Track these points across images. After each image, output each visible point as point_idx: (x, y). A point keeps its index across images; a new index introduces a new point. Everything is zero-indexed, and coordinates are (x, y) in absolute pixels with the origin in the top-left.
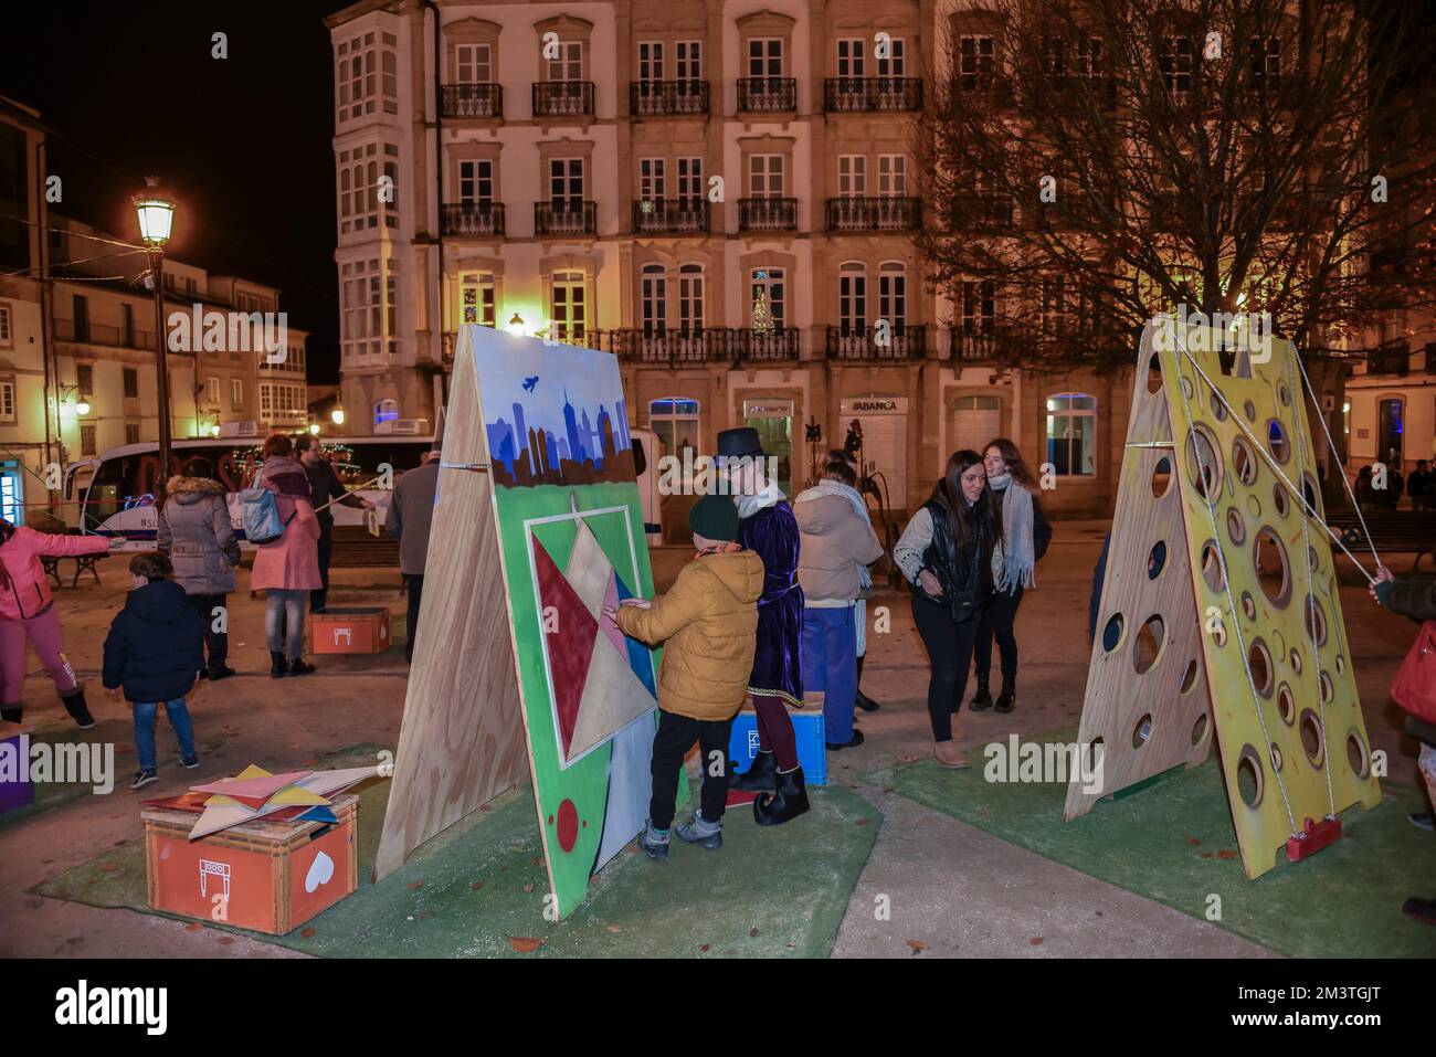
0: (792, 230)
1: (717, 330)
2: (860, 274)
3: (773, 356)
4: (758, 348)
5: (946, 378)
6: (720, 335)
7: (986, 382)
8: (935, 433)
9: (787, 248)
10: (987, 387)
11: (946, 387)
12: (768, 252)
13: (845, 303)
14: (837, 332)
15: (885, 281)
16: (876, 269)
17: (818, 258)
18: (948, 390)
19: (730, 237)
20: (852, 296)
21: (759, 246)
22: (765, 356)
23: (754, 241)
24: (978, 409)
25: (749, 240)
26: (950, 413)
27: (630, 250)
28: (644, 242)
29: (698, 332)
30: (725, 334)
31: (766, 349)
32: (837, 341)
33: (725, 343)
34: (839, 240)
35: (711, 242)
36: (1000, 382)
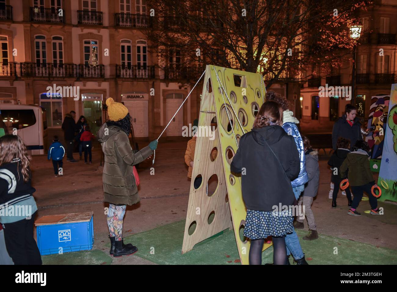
0: (100, 25)
1: (69, 65)
2: (129, 44)
3: (93, 76)
4: (87, 72)
5: (163, 86)
6: (71, 67)
7: (178, 88)
8: (159, 108)
9: (99, 32)
10: (178, 90)
11: (163, 90)
12: (91, 33)
13: (123, 56)
14: (120, 67)
15: (139, 48)
16: (135, 43)
17: (112, 37)
18: (164, 91)
19: (74, 26)
20: (126, 53)
21: (86, 31)
22: (90, 76)
23: (84, 28)
24: (175, 98)
25: (83, 28)
26: (165, 100)
27: (29, 28)
28: (36, 25)
29: (61, 65)
30: (73, 66)
31: (90, 73)
32: (120, 71)
33: (73, 70)
34: (120, 30)
35: (66, 28)
36: (183, 88)
